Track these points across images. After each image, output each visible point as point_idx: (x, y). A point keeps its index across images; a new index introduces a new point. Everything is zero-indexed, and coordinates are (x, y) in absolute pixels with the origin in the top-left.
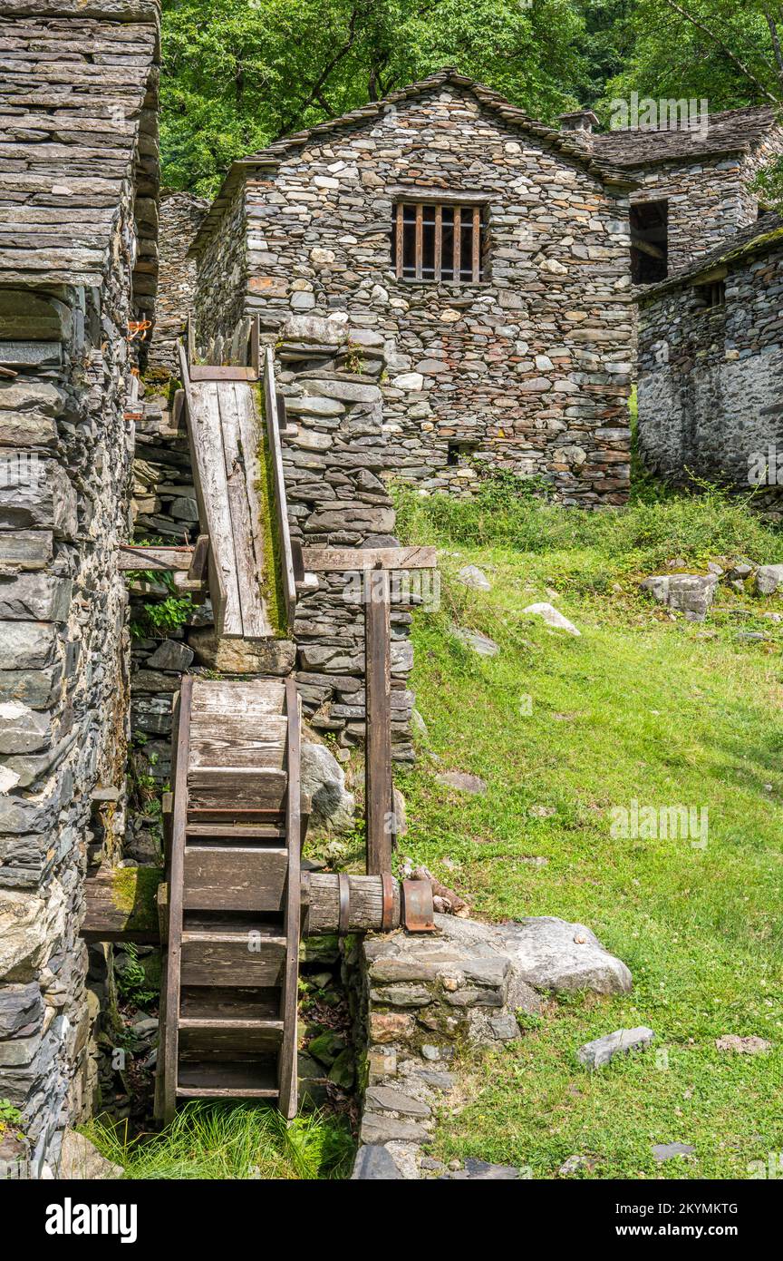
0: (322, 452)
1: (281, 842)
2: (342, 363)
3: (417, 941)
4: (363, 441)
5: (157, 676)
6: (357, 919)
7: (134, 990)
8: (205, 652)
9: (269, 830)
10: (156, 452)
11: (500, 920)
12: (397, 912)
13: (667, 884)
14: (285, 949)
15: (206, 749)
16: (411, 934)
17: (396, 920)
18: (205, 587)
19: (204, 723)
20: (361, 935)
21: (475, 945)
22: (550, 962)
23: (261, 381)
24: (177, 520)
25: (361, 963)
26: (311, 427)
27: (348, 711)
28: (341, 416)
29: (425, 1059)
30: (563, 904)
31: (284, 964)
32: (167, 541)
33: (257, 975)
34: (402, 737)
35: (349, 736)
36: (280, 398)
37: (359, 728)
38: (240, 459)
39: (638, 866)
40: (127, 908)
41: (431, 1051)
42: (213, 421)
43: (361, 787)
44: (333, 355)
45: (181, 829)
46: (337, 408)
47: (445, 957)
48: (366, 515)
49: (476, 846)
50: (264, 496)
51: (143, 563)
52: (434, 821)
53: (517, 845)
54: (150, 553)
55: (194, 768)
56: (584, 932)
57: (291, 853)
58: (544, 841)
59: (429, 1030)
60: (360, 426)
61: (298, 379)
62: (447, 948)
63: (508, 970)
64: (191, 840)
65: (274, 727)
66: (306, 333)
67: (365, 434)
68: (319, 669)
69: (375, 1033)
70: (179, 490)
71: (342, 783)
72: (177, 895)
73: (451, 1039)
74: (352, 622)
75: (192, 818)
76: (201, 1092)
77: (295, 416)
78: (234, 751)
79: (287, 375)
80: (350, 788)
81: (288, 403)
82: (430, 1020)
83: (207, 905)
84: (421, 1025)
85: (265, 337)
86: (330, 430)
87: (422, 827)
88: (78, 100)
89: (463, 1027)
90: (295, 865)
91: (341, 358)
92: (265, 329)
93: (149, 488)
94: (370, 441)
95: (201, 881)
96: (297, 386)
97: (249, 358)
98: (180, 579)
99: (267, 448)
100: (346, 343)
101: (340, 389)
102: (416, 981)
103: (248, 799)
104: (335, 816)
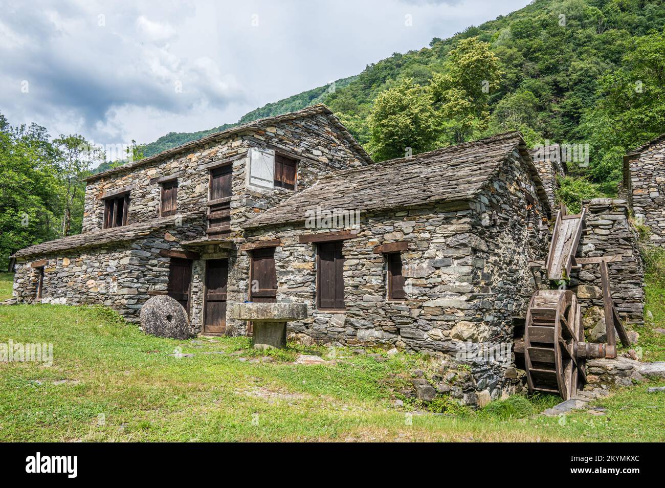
0: (607, 235)
2: (611, 210)
4: (620, 231)
6: (591, 354)
12: (603, 353)
15: (538, 305)
17: (603, 356)
19: (539, 298)
26: (603, 229)
28: (612, 225)
29: (603, 389)
33: (549, 359)
38: (571, 238)
41: (604, 386)
42: (565, 229)
44: (608, 208)
46: (610, 222)
47: (612, 363)
48: (621, 252)
55: (533, 308)
57: (555, 328)
59: (604, 381)
60: (619, 227)
61: (597, 216)
63: (632, 368)
64: (532, 325)
65: (556, 299)
66: (597, 203)
67: (621, 229)
69: (588, 380)
73: (609, 383)
74: (620, 283)
75: (531, 320)
76: (539, 389)
78: (545, 305)
79: (593, 215)
82: (603, 377)
83: (535, 341)
84: (601, 379)
86: (609, 229)
89: (613, 380)
90: (556, 331)
94: (622, 231)
95: (533, 335)
100: (612, 204)
101: (610, 217)
102: (599, 367)
103: (547, 316)
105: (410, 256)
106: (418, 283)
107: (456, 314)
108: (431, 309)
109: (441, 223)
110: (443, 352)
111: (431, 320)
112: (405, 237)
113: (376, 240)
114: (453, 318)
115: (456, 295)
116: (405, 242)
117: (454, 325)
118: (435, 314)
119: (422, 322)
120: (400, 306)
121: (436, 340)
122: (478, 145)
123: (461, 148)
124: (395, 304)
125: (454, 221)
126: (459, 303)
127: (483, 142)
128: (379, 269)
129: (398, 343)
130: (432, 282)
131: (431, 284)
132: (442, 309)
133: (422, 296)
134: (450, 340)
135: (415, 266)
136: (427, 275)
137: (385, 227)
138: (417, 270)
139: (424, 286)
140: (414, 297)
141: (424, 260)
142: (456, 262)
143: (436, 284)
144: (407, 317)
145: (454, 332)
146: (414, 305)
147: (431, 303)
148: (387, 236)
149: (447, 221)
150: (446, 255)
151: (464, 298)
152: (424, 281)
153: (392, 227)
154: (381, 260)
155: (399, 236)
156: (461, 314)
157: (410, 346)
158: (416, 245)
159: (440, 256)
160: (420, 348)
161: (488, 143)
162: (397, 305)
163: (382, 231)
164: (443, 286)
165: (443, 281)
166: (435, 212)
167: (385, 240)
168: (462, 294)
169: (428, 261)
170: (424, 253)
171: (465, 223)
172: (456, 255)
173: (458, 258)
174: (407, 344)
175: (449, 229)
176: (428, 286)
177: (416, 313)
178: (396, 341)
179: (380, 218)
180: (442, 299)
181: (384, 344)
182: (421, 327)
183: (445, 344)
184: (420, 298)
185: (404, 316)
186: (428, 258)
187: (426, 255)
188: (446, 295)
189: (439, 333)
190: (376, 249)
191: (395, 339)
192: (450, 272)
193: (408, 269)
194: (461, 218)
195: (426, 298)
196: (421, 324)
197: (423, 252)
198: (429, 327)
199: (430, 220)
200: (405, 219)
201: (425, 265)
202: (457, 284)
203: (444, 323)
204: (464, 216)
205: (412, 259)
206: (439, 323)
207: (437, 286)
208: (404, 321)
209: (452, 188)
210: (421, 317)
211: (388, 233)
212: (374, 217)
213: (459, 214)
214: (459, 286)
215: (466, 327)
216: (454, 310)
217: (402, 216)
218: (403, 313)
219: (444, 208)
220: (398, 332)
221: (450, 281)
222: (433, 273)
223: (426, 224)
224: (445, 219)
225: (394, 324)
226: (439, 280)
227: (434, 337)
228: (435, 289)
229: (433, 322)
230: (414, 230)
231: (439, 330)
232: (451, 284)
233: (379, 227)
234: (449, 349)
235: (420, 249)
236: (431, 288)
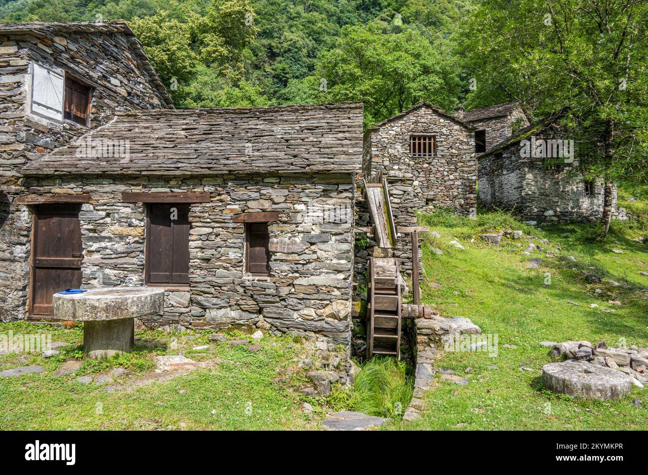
0: (398, 204)
1: (396, 294)
3: (428, 320)
4: (408, 201)
5: (359, 259)
6: (413, 315)
7: (356, 334)
8: (370, 253)
9: (393, 292)
10: (358, 205)
11: (447, 317)
12: (422, 313)
13: (490, 311)
14: (398, 319)
15: (378, 273)
16: (426, 318)
17: (422, 315)
18: (374, 237)
19: (377, 267)
20: (413, 319)
21: (442, 322)
22: (461, 326)
23: (384, 187)
24: (363, 221)
25: (414, 324)
26: (396, 198)
27: (406, 267)
28: (403, 195)
29: (431, 347)
30: (463, 315)
31: (398, 323)
32: (361, 226)
33: (391, 325)
34: (420, 274)
35: (406, 273)
36: (389, 191)
37: (410, 272)
38: (380, 206)
39: (482, 306)
40: (358, 310)
41: (432, 345)
42: (373, 197)
43: (411, 285)
44: (400, 180)
45: (373, 291)
46: (402, 193)
47: (435, 324)
48: (409, 219)
49: (440, 301)
50: (386, 215)
51: (359, 231)
52: (429, 295)
53: (450, 300)
54: (361, 229)
55: (376, 277)
56: (469, 320)
57: (399, 297)
58: (457, 300)
59: (432, 340)
60: (408, 197)
61: (393, 186)
62: (435, 322)
63: (450, 327)
64: (375, 294)
65: (393, 268)
66: (394, 175)
67: (409, 199)
68: (398, 257)
69: (419, 341)
70: (364, 214)
71: (405, 285)
72: (373, 306)
73: (437, 342)
75: (376, 289)
76: (379, 352)
77: (391, 195)
78: (384, 274)
79: (390, 185)
80: (407, 286)
81: (391, 192)
82: (432, 338)
83: (380, 308)
84: (430, 339)
85: (384, 176)
86: (400, 198)
87: (426, 296)
88: (350, 129)
89: (440, 340)
90: (399, 300)
91: (403, 181)
92: (384, 174)
93: (357, 213)
94: (410, 201)
95: (378, 303)
96: (392, 188)
97: (380, 181)
98: (368, 234)
99: (386, 203)
100: (404, 177)
101: (402, 188)
102: (428, 329)
103: (388, 284)
104: (404, 293)
105: (280, 229)
106: (289, 259)
107: (333, 293)
108: (303, 288)
109: (319, 195)
110: (315, 332)
111: (303, 299)
112: (274, 206)
113: (236, 207)
114: (329, 297)
115: (333, 273)
116: (275, 213)
117: (328, 304)
118: (308, 293)
119: (292, 301)
120: (265, 283)
121: (308, 320)
122: (321, 109)
123: (302, 109)
124: (258, 280)
125: (334, 194)
126: (336, 282)
127: (326, 107)
128: (239, 240)
129: (259, 324)
130: (306, 259)
131: (305, 260)
132: (317, 287)
133: (293, 273)
134: (323, 320)
135: (286, 239)
136: (300, 250)
137: (250, 193)
138: (288, 245)
139: (296, 262)
140: (284, 274)
141: (297, 234)
142: (334, 238)
143: (311, 261)
144: (273, 296)
145: (328, 311)
146: (283, 283)
147: (303, 281)
148: (251, 204)
149: (326, 193)
150: (323, 230)
151: (341, 276)
152: (296, 257)
153: (258, 194)
154: (242, 231)
155: (267, 205)
156: (337, 292)
157: (276, 327)
158: (288, 216)
159: (316, 231)
160: (288, 328)
161: (331, 109)
162: (261, 283)
163: (246, 197)
164: (319, 263)
165: (318, 258)
166: (313, 183)
167: (249, 208)
168: (339, 272)
169: (302, 235)
170: (297, 227)
171: (346, 197)
172: (334, 230)
173: (336, 234)
174: (272, 325)
175: (328, 202)
176: (301, 262)
177: (284, 291)
178: (257, 322)
179: (242, 182)
180: (317, 277)
181: (243, 325)
182: (290, 307)
183: (319, 324)
184: (291, 275)
185: (269, 295)
186: (302, 232)
187: (299, 229)
188: (322, 272)
189: (311, 312)
190: (236, 218)
191: (257, 319)
192: (328, 249)
193: (277, 243)
194: (342, 192)
195: (297, 275)
196: (292, 303)
197: (297, 224)
198: (300, 306)
199: (307, 191)
200: (276, 186)
201: (298, 240)
202: (335, 261)
203: (318, 302)
204: (346, 190)
205: (282, 232)
206: (313, 302)
207: (312, 262)
208: (270, 300)
209: (328, 158)
210: (291, 296)
211: (253, 200)
212: (235, 179)
213: (341, 187)
214: (337, 264)
215: (343, 307)
216: (329, 288)
217: (272, 183)
218: (268, 291)
219: (324, 179)
220: (260, 311)
221: (327, 259)
222: (307, 248)
223: (301, 194)
224: (324, 191)
225: (256, 303)
226: (315, 257)
227: (306, 317)
228: (308, 265)
229: (305, 301)
230: (286, 200)
231: (312, 309)
232: (328, 262)
233: (241, 192)
234: (324, 329)
235: (293, 222)
236: (303, 264)
